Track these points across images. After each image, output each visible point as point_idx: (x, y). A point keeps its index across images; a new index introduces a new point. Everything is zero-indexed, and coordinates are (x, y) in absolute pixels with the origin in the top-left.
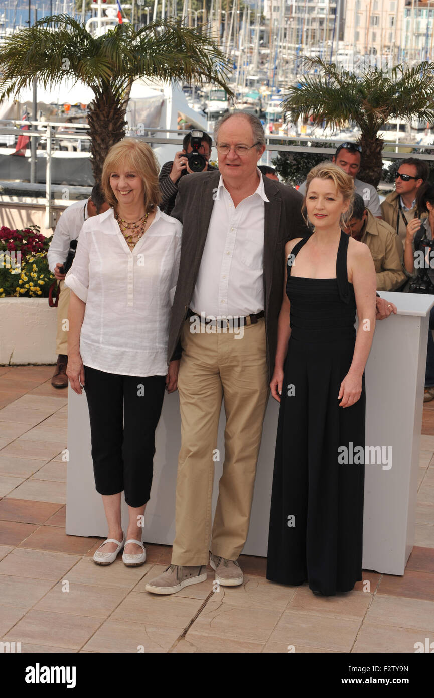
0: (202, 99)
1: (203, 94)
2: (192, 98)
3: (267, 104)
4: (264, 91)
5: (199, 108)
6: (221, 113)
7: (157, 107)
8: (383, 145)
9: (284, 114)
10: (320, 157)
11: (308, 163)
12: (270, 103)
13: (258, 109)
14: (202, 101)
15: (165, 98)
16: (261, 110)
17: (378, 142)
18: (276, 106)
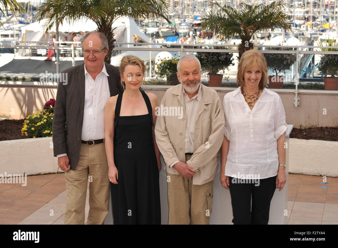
0: (144, 26)
1: (144, 24)
2: (139, 26)
3: (179, 28)
4: (177, 21)
5: (143, 32)
6: (155, 33)
7: (122, 31)
8: (253, 46)
9: (188, 33)
10: (219, 54)
11: (213, 58)
12: (180, 27)
13: (174, 31)
14: (144, 28)
15: (126, 26)
16: (176, 31)
17: (251, 45)
18: (184, 29)
